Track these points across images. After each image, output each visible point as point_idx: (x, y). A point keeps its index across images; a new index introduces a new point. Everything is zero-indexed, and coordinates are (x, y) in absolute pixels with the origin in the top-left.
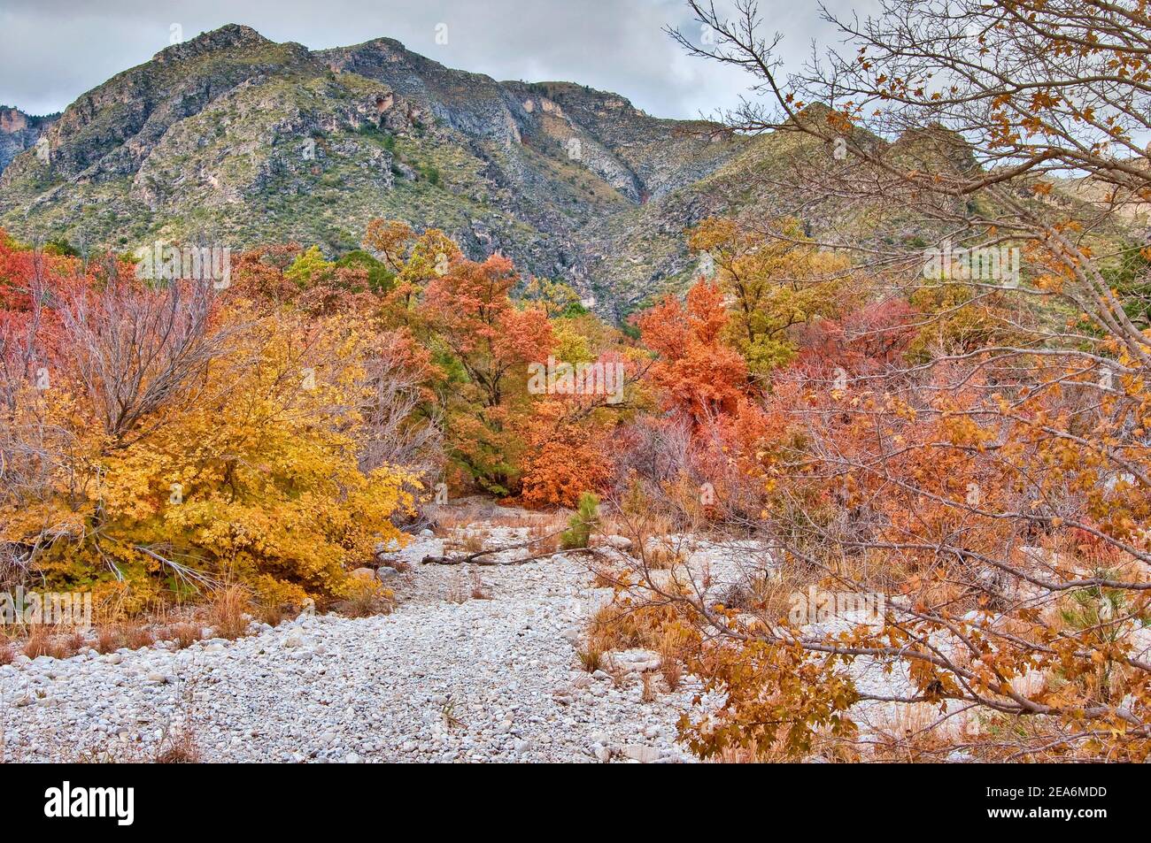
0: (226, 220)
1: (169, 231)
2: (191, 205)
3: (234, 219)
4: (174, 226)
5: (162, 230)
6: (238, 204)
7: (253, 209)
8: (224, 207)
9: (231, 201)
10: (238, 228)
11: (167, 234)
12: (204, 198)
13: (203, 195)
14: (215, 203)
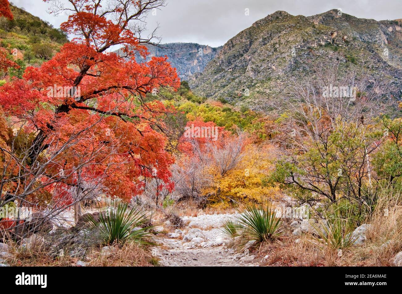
0: (278, 81)
1: (259, 85)
2: (266, 76)
3: (281, 80)
4: (260, 84)
5: (257, 85)
6: (283, 75)
7: (287, 76)
8: (277, 76)
9: (279, 74)
10: (282, 83)
11: (258, 87)
12: (270, 73)
13: (270, 72)
14: (274, 75)
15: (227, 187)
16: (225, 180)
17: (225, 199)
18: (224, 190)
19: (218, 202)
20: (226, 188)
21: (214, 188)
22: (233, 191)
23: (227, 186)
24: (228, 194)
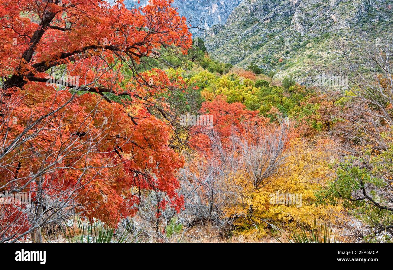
0: (341, 38)
1: (311, 46)
2: (322, 31)
3: (345, 38)
4: (313, 43)
5: (307, 46)
6: (347, 29)
7: (355, 31)
8: (339, 32)
9: (342, 27)
10: (347, 43)
11: (310, 48)
12: (328, 27)
13: (328, 25)
14: (334, 29)
15: (263, 204)
16: (260, 194)
17: (260, 223)
18: (259, 209)
19: (249, 228)
20: (262, 207)
21: (244, 206)
22: (272, 210)
23: (264, 202)
24: (264, 216)
